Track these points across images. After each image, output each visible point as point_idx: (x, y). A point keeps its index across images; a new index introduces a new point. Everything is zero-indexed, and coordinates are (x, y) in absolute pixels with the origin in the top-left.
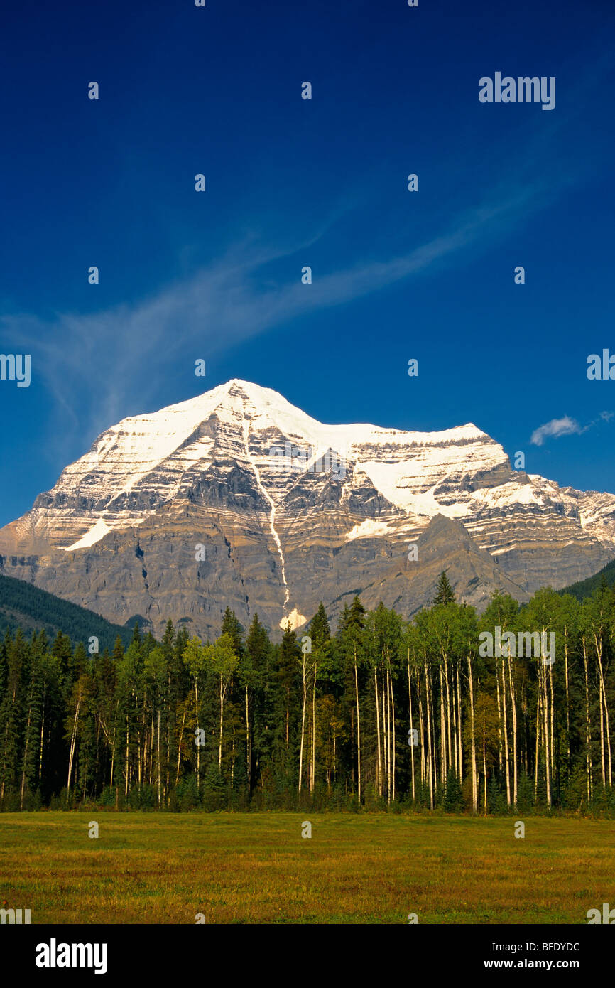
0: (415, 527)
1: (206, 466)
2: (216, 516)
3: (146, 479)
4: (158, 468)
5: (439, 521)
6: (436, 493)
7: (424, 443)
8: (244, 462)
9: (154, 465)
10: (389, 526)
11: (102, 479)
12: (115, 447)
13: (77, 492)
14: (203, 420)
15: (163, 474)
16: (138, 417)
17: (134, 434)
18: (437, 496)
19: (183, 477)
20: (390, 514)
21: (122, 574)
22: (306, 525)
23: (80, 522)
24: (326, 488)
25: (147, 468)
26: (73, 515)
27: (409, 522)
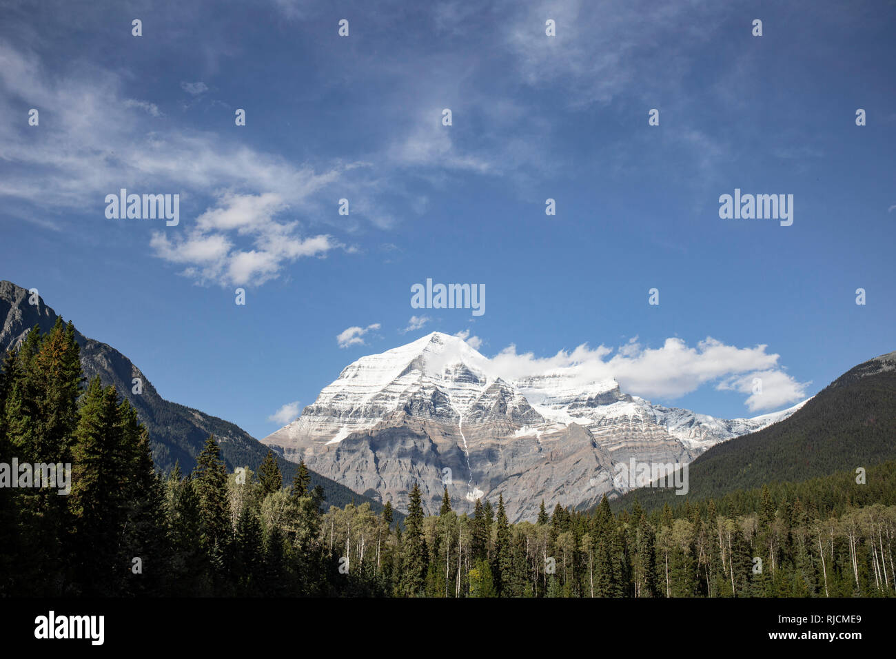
0: (557, 431)
1: (416, 389)
2: (423, 423)
3: (376, 397)
4: (384, 391)
5: (573, 427)
6: (570, 408)
7: (561, 375)
8: (441, 387)
9: (381, 388)
10: (538, 430)
11: (347, 397)
12: (356, 376)
13: (330, 406)
14: (414, 358)
15: (388, 394)
16: (370, 356)
17: (368, 367)
18: (570, 410)
19: (400, 396)
20: (539, 422)
21: (361, 460)
22: (483, 429)
23: (332, 426)
24: (496, 404)
25: (378, 390)
26: (327, 421)
27: (552, 428)
